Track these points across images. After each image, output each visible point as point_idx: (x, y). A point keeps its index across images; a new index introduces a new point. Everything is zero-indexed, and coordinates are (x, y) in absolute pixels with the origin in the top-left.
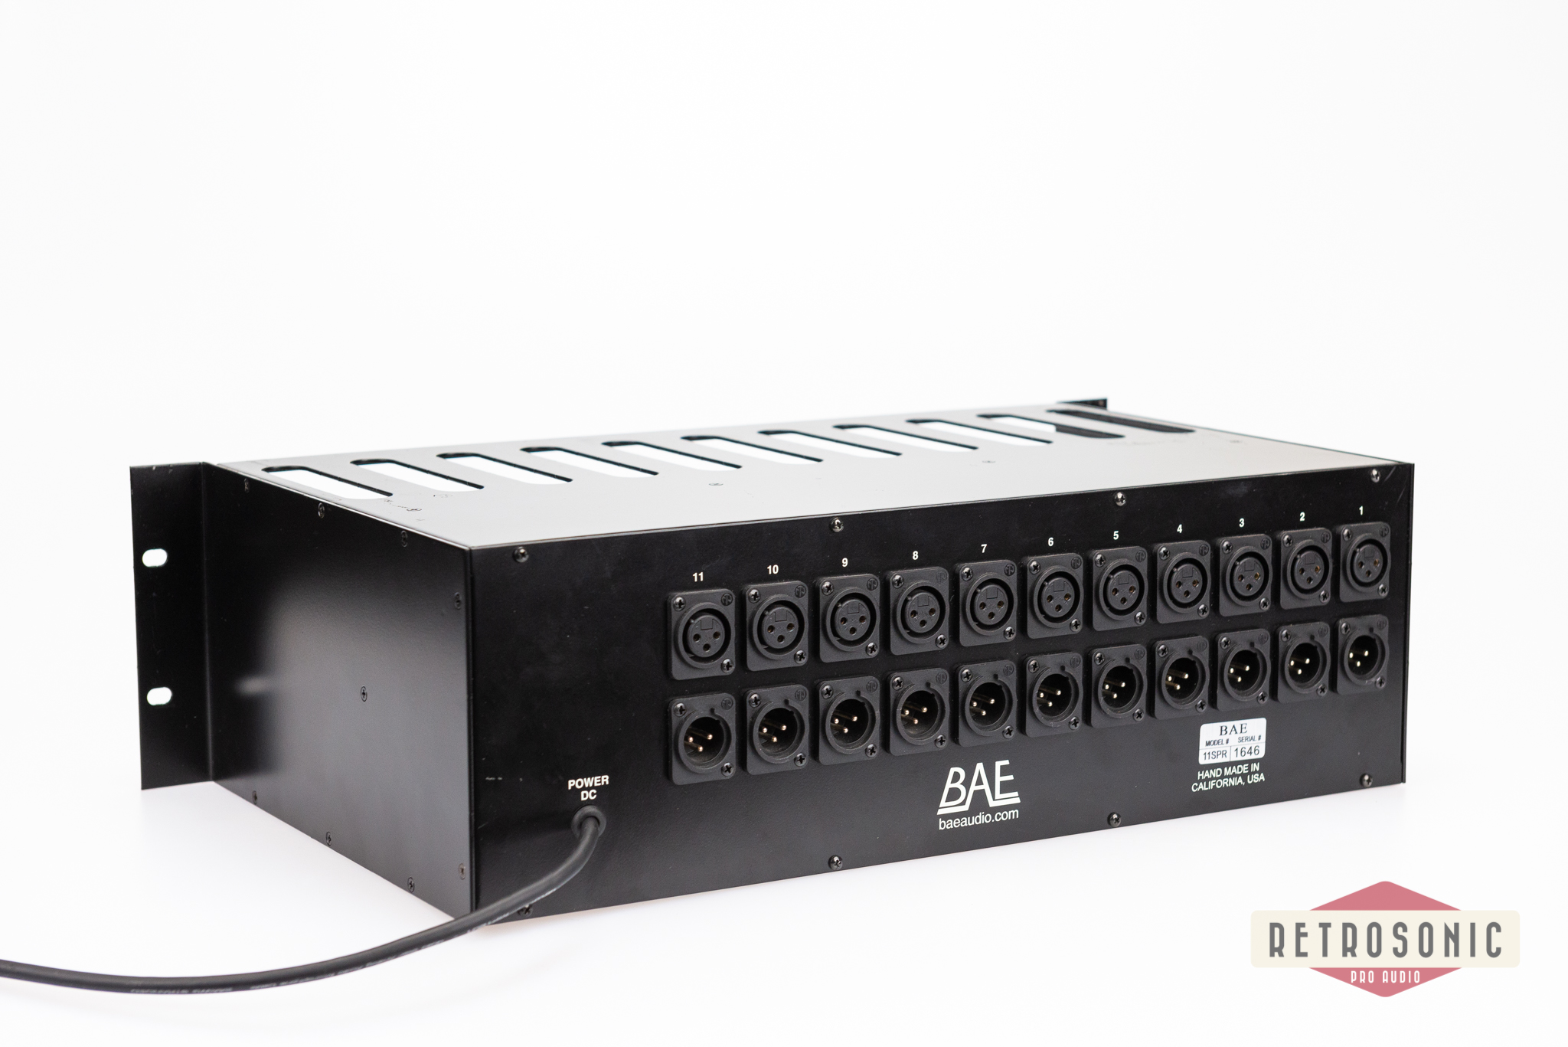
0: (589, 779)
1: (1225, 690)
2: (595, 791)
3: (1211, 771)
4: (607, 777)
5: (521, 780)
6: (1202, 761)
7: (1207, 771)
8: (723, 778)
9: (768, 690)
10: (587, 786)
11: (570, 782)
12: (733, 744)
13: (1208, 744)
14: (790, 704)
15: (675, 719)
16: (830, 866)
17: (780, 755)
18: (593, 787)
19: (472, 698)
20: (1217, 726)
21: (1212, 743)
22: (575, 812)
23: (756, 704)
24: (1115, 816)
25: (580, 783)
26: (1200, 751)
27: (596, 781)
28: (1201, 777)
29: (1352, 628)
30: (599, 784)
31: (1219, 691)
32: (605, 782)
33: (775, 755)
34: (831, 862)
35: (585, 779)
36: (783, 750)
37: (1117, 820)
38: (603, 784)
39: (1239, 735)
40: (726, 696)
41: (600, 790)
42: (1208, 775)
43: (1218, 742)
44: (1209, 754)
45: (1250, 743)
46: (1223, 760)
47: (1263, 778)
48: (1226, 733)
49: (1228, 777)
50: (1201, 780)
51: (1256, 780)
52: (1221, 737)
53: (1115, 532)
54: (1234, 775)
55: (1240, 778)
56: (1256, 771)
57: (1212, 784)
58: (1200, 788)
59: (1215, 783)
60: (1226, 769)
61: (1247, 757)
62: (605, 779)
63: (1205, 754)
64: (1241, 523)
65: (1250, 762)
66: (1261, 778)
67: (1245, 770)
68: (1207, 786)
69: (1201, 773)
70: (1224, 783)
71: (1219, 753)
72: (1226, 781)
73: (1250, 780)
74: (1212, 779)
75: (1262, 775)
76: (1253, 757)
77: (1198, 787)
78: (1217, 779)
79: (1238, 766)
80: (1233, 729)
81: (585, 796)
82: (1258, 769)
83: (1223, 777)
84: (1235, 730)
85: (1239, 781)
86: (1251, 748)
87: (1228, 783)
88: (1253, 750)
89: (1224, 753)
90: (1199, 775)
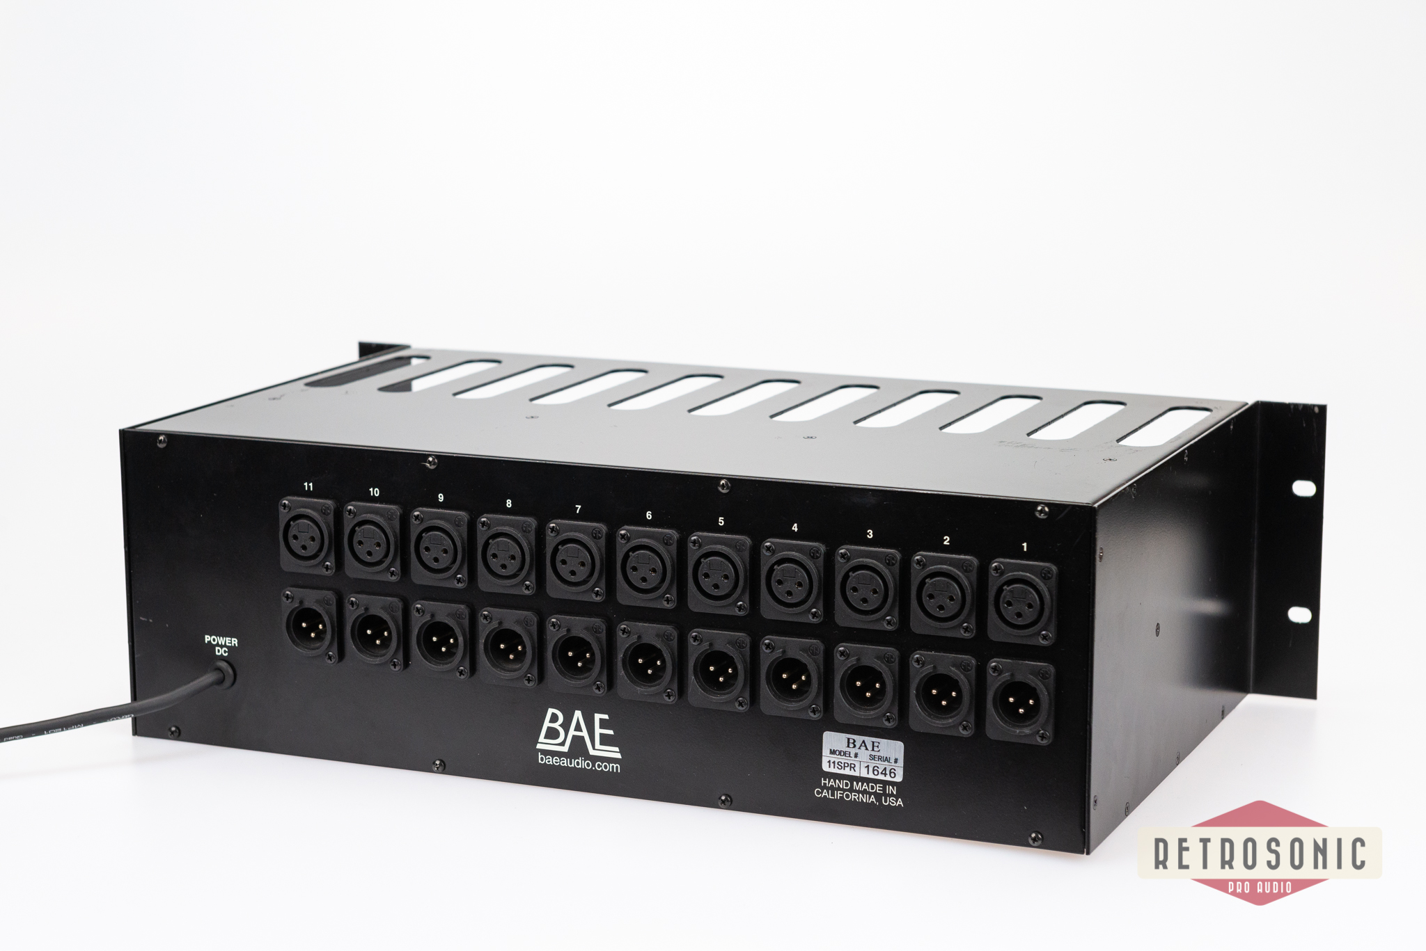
2: (227, 649)
3: (837, 781)
5: (167, 626)
6: (827, 771)
7: (832, 780)
10: (220, 643)
11: (206, 637)
12: (333, 636)
13: (832, 752)
15: (283, 604)
16: (435, 767)
18: (225, 646)
20: (842, 737)
21: (837, 753)
23: (352, 607)
24: (726, 798)
26: (823, 759)
27: (226, 641)
28: (825, 784)
30: (230, 644)
31: (835, 701)
32: (235, 644)
33: (371, 655)
34: (434, 764)
35: (219, 637)
37: (729, 802)
38: (233, 645)
39: (871, 752)
40: (326, 593)
41: (232, 648)
42: (833, 784)
43: (845, 754)
44: (834, 762)
45: (884, 763)
46: (852, 773)
47: (901, 803)
48: (855, 746)
49: (859, 792)
50: (825, 787)
51: (893, 803)
52: (848, 749)
53: (720, 518)
54: (864, 792)
55: (873, 796)
56: (892, 795)
57: (838, 795)
58: (824, 794)
59: (843, 794)
60: (855, 783)
61: (881, 777)
62: (235, 641)
63: (829, 762)
64: (868, 534)
65: (885, 783)
66: (898, 803)
67: (879, 790)
68: (833, 795)
69: (825, 780)
70: (853, 797)
71: (846, 765)
72: (856, 795)
73: (886, 802)
74: (839, 789)
75: (900, 799)
76: (888, 778)
77: (822, 793)
78: (845, 790)
79: (870, 784)
80: (863, 745)
81: (219, 651)
82: (895, 793)
83: (851, 790)
84: (865, 746)
85: (871, 800)
86: (885, 769)
87: (858, 798)
88: (888, 772)
89: (852, 767)
90: (823, 782)
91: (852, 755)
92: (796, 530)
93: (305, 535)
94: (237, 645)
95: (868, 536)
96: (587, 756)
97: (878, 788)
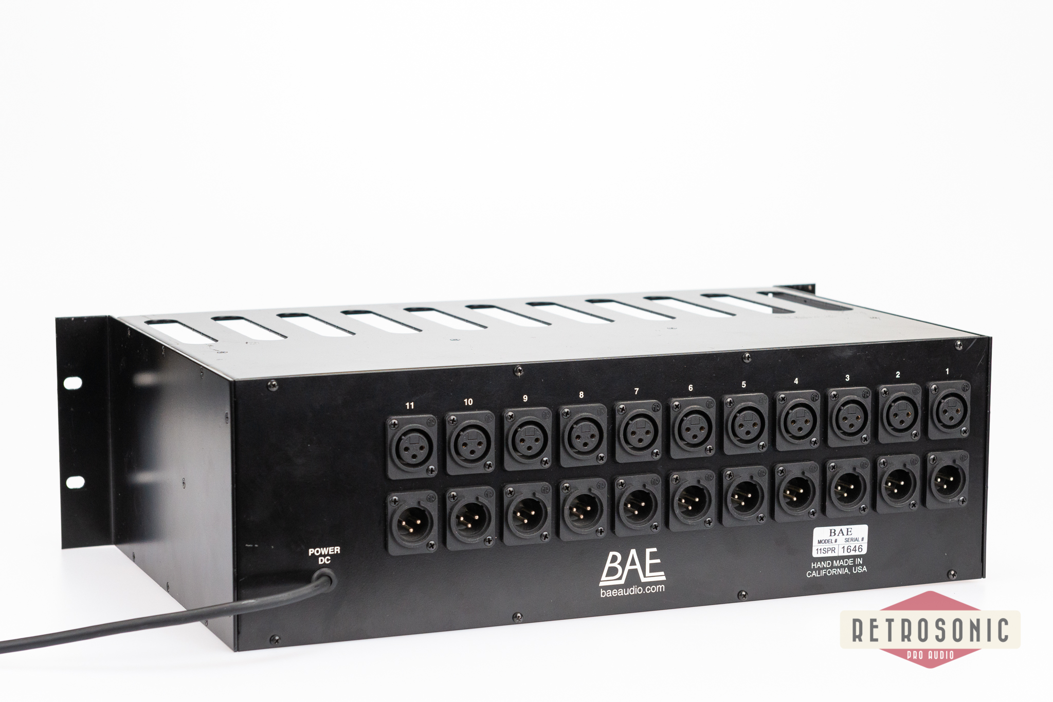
0: (325, 549)
1: (832, 503)
2: (329, 558)
3: (822, 563)
4: (339, 548)
5: (273, 547)
6: (815, 555)
7: (819, 563)
8: (428, 552)
9: (463, 489)
10: (323, 554)
11: (310, 550)
12: (435, 528)
13: (820, 542)
14: (480, 500)
15: (391, 507)
16: (514, 619)
17: (473, 537)
18: (328, 555)
19: (235, 486)
20: (827, 529)
21: (823, 542)
22: (314, 572)
23: (454, 499)
24: (744, 593)
25: (318, 552)
26: (813, 548)
27: (330, 551)
28: (814, 567)
29: (940, 459)
30: (333, 553)
31: (828, 503)
32: (337, 552)
33: (468, 537)
34: (515, 616)
35: (322, 549)
36: (475, 533)
37: (744, 596)
38: (335, 553)
39: (846, 536)
40: (430, 492)
41: (333, 557)
42: (820, 565)
43: (828, 541)
44: (821, 549)
45: (854, 542)
46: (833, 555)
47: (866, 569)
48: (835, 534)
49: (837, 567)
50: (814, 569)
51: (860, 571)
52: (831, 538)
53: (743, 382)
54: (841, 567)
55: (846, 568)
56: (860, 565)
57: (823, 572)
58: (813, 574)
59: (826, 571)
60: (835, 561)
61: (853, 553)
62: (337, 549)
63: (817, 550)
64: (846, 378)
65: (855, 557)
66: (864, 569)
67: (851, 563)
68: (819, 574)
69: (814, 564)
70: (833, 572)
71: (829, 549)
72: (834, 571)
73: (855, 571)
74: (824, 568)
75: (865, 567)
76: (857, 553)
77: (811, 574)
78: (827, 568)
79: (845, 560)
80: (841, 532)
81: (322, 560)
82: (861, 563)
83: (832, 567)
84: (842, 533)
85: (845, 571)
86: (855, 546)
87: (837, 572)
88: (857, 549)
89: (833, 550)
90: (813, 565)
91: (833, 541)
92: (797, 382)
93: (415, 445)
94: (339, 552)
95: (846, 380)
96: (639, 583)
97: (850, 562)
